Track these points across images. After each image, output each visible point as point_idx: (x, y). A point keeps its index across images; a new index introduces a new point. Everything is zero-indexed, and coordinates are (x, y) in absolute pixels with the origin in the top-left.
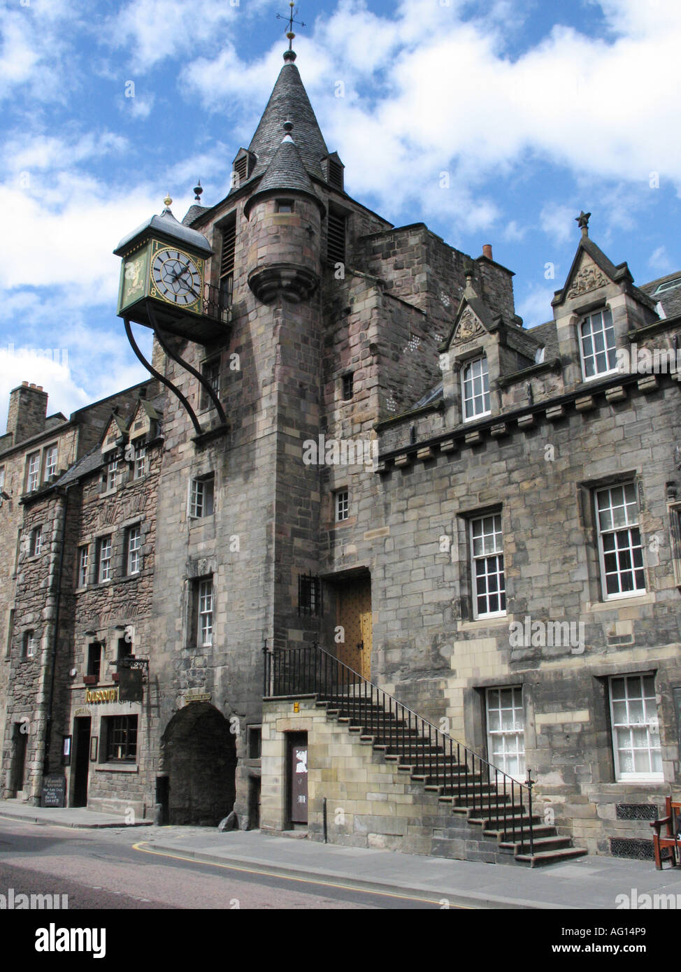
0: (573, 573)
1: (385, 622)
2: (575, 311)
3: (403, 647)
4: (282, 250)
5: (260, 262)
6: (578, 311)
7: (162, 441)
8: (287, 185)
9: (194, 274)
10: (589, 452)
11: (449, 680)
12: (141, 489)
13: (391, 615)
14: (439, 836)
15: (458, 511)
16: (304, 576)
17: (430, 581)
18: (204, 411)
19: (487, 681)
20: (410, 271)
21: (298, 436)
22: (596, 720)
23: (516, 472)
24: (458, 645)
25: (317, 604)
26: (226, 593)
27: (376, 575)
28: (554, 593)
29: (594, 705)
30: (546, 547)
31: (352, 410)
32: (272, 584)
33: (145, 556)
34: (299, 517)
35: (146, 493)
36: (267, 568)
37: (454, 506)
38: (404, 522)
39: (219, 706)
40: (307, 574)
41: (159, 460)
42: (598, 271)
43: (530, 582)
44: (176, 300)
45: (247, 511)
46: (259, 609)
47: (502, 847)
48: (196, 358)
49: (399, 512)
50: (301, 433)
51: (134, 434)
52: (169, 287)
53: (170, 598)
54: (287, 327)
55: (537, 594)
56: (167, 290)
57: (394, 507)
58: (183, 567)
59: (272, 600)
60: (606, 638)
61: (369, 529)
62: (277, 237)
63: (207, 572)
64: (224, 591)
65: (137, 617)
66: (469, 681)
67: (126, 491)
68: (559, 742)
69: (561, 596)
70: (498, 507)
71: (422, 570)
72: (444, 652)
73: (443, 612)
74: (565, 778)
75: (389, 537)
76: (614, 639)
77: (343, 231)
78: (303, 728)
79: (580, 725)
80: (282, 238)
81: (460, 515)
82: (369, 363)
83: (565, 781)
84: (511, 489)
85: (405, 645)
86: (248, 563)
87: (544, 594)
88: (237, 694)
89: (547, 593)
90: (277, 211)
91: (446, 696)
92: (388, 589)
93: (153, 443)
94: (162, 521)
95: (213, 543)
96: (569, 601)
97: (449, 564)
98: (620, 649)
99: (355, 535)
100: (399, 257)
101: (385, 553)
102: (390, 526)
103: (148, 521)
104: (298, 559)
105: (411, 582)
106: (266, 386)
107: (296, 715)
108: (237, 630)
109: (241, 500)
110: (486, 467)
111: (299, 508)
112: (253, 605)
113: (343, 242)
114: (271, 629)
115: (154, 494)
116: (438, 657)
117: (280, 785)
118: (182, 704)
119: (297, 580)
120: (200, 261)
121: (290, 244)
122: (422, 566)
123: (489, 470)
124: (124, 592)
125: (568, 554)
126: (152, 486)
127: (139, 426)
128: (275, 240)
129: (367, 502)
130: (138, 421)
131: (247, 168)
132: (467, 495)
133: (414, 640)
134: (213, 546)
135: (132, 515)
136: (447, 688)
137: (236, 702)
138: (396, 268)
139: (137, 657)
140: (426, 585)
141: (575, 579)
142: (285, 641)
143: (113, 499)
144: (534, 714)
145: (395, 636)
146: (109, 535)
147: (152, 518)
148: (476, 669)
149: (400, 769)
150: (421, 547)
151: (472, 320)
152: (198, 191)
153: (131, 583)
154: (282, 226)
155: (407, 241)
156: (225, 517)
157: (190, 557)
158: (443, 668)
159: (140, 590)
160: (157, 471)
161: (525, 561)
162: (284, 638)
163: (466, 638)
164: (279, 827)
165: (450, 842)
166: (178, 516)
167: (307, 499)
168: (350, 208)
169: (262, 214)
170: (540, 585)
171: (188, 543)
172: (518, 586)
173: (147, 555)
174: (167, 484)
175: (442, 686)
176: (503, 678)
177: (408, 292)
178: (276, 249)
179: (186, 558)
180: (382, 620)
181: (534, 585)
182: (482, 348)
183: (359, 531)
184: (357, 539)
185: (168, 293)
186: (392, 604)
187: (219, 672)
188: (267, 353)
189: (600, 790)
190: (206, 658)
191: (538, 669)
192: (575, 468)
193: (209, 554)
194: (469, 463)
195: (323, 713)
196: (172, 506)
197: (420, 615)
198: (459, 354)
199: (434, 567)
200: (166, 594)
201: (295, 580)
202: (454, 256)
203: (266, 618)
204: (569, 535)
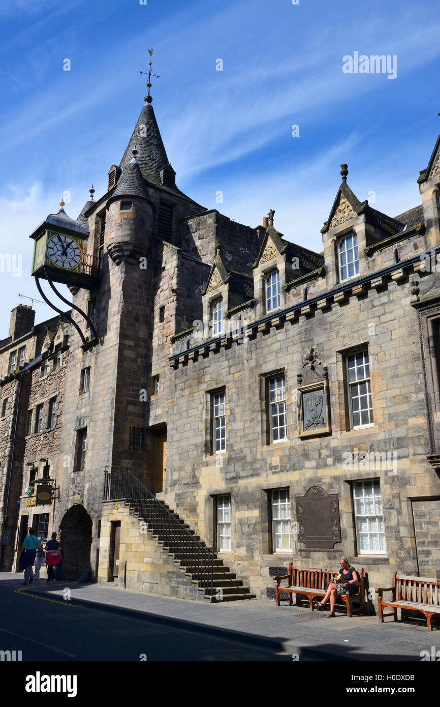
0: (255, 428)
1: (172, 455)
2: (263, 272)
3: (179, 470)
4: (123, 234)
5: (112, 241)
6: (265, 272)
7: (68, 347)
8: (128, 193)
9: (75, 249)
10: (264, 356)
11: (199, 490)
12: (58, 376)
13: (175, 451)
14: (173, 585)
15: (207, 390)
16: (134, 428)
17: (192, 431)
18: (88, 330)
19: (216, 491)
20: (207, 240)
21: (133, 345)
22: (262, 515)
23: (232, 367)
24: (204, 469)
25: (143, 444)
26: (92, 439)
27: (169, 427)
28: (246, 439)
29: (262, 507)
30: (243, 412)
31: (163, 329)
32: (112, 433)
33: (58, 416)
34: (132, 393)
35: (61, 378)
36: (111, 424)
37: (204, 387)
38: (183, 396)
39: (85, 506)
40: (136, 427)
41: (67, 358)
42: (275, 247)
43: (236, 433)
44: (63, 266)
45: (103, 390)
46: (106, 448)
47: (199, 590)
48: (85, 297)
49: (180, 390)
50: (135, 343)
51: (56, 343)
52: (59, 258)
53: (68, 442)
54: (127, 280)
55: (239, 439)
56: (57, 260)
57: (179, 387)
58: (74, 423)
59: (112, 443)
60: (268, 467)
61: (167, 400)
62: (121, 226)
63: (85, 426)
64: (91, 437)
65: (53, 453)
66: (207, 490)
67: (52, 377)
68: (246, 529)
69: (250, 441)
70: (224, 388)
71: (189, 424)
72: (197, 474)
73: (198, 450)
74: (247, 551)
75: (176, 405)
76: (271, 468)
77: (171, 216)
78: (119, 519)
79: (255, 518)
80: (124, 226)
81: (208, 392)
82: (171, 301)
83: (248, 553)
84: (230, 378)
85: (181, 469)
86: (103, 420)
87: (241, 440)
88: (94, 499)
89: (244, 440)
90: (122, 209)
91: (197, 500)
92: (174, 436)
93: (64, 347)
94: (66, 395)
95: (88, 409)
96: (252, 444)
97: (201, 421)
98: (274, 473)
99: (161, 403)
100: (201, 232)
101: (174, 414)
102: (177, 398)
103: (60, 395)
104: (130, 418)
105: (184, 431)
106: (115, 315)
107: (118, 511)
108: (96, 461)
109: (102, 383)
110: (220, 364)
111: (132, 387)
112: (104, 446)
113: (172, 222)
114: (111, 460)
115: (63, 379)
116: (194, 476)
117: (107, 554)
118: (70, 506)
119: (129, 430)
120: (80, 240)
121: (128, 229)
122: (189, 422)
123: (221, 366)
124: (48, 438)
125: (253, 417)
126: (63, 374)
127: (59, 337)
128: (120, 228)
129: (167, 384)
130: (58, 335)
131: (115, 178)
132: (210, 380)
133: (184, 466)
134: (88, 410)
135: (53, 392)
136: (197, 495)
137: (93, 504)
138: (200, 239)
139: (51, 478)
140: (190, 434)
141: (255, 431)
142: (119, 467)
143: (46, 381)
144: (235, 511)
145: (176, 464)
146: (43, 404)
147: (62, 393)
148: (211, 484)
149: (158, 543)
150: (190, 411)
151: (217, 276)
152: (92, 191)
153: (51, 432)
154: (124, 219)
155: (206, 221)
156: (94, 393)
157: (78, 417)
158: (196, 483)
159: (55, 437)
160: (65, 365)
161: (234, 420)
162: (119, 465)
163: (207, 466)
164: (106, 580)
165: (177, 587)
166: (73, 392)
167: (138, 381)
168: (175, 201)
169: (113, 211)
170: (240, 434)
171: (77, 409)
172: (231, 435)
173: (59, 416)
174: (69, 373)
175: (195, 494)
176: (222, 489)
177: (205, 253)
178: (120, 233)
179: (76, 417)
180: (171, 454)
181: (237, 435)
182: (221, 293)
183: (163, 401)
184: (162, 405)
185: (58, 261)
186: (176, 444)
187: (87, 486)
188: (116, 296)
189: (262, 558)
190: (82, 477)
191: (238, 485)
192: (258, 366)
193: (86, 415)
194: (212, 361)
195: (128, 510)
196: (71, 386)
197: (187, 451)
198: (211, 296)
199: (195, 423)
200: (66, 439)
201: (128, 430)
202: (238, 229)
203: (109, 453)
204: (254, 405)
